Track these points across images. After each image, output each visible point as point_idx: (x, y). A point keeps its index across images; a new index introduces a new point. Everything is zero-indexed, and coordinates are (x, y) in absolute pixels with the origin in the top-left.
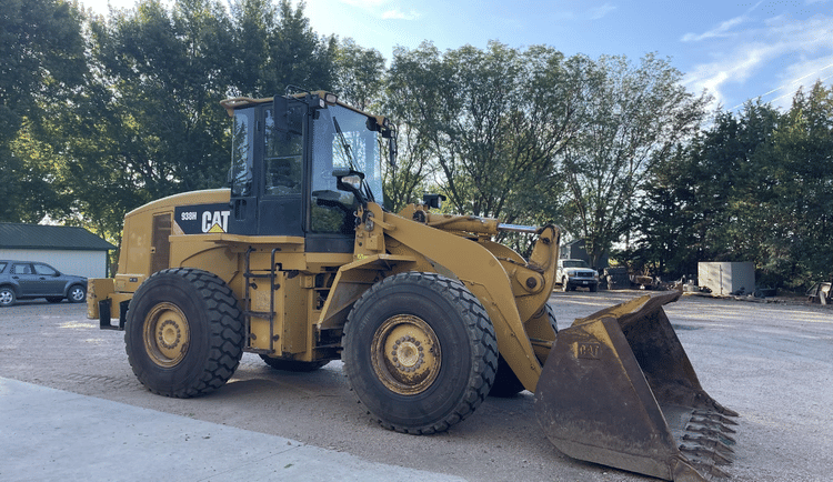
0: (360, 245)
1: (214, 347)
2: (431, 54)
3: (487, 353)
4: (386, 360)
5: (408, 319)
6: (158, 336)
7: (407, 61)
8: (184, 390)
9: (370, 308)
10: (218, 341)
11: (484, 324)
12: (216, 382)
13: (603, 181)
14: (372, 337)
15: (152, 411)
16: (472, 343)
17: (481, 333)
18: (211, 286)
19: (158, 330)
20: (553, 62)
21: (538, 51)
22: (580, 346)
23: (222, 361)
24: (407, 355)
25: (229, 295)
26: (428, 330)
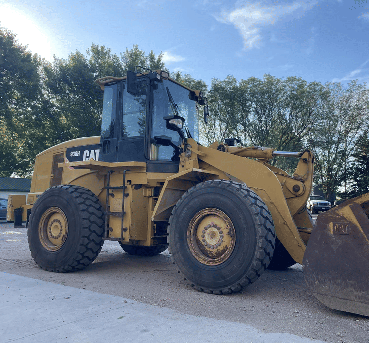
0: (183, 166)
1: (84, 237)
2: (233, 82)
3: (267, 234)
4: (197, 241)
5: (213, 211)
6: (48, 230)
7: (219, 87)
8: (63, 267)
9: (186, 205)
10: (86, 232)
11: (265, 214)
12: (85, 261)
13: (331, 151)
14: (188, 225)
15: (37, 280)
16: (257, 227)
17: (263, 220)
18: (84, 196)
19: (49, 226)
20: (301, 86)
21: (292, 80)
22: (334, 225)
23: (89, 246)
24: (212, 237)
25: (96, 202)
26: (226, 218)
